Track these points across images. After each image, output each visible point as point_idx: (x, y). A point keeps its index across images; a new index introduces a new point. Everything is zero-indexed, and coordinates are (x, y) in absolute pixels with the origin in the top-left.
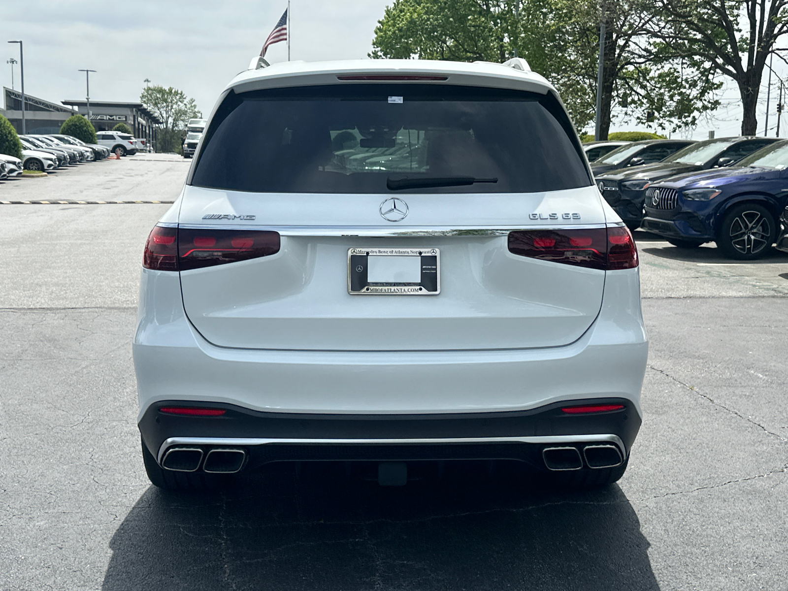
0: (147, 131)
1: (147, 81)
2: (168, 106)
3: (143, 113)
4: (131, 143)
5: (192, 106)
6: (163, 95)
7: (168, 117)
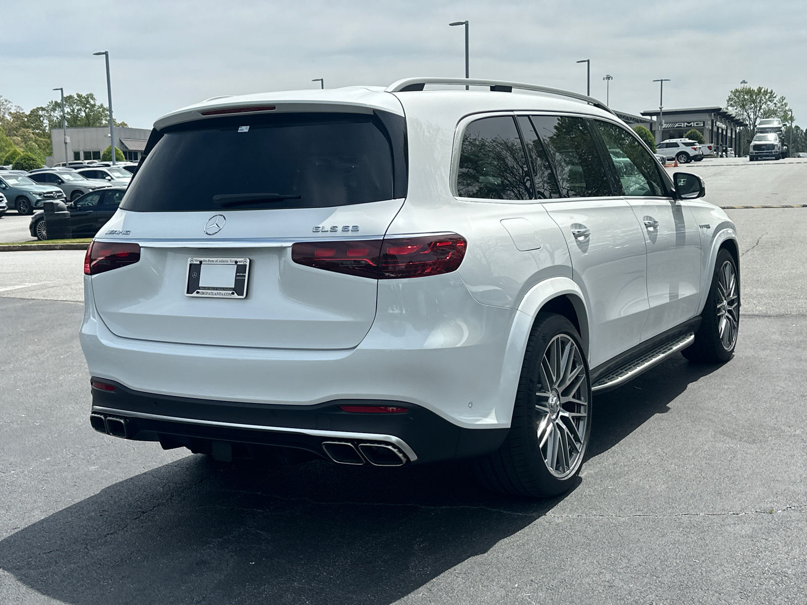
0: (729, 135)
1: (744, 82)
2: (756, 107)
3: (723, 117)
4: (695, 149)
5: (782, 105)
6: (751, 96)
7: (756, 118)
